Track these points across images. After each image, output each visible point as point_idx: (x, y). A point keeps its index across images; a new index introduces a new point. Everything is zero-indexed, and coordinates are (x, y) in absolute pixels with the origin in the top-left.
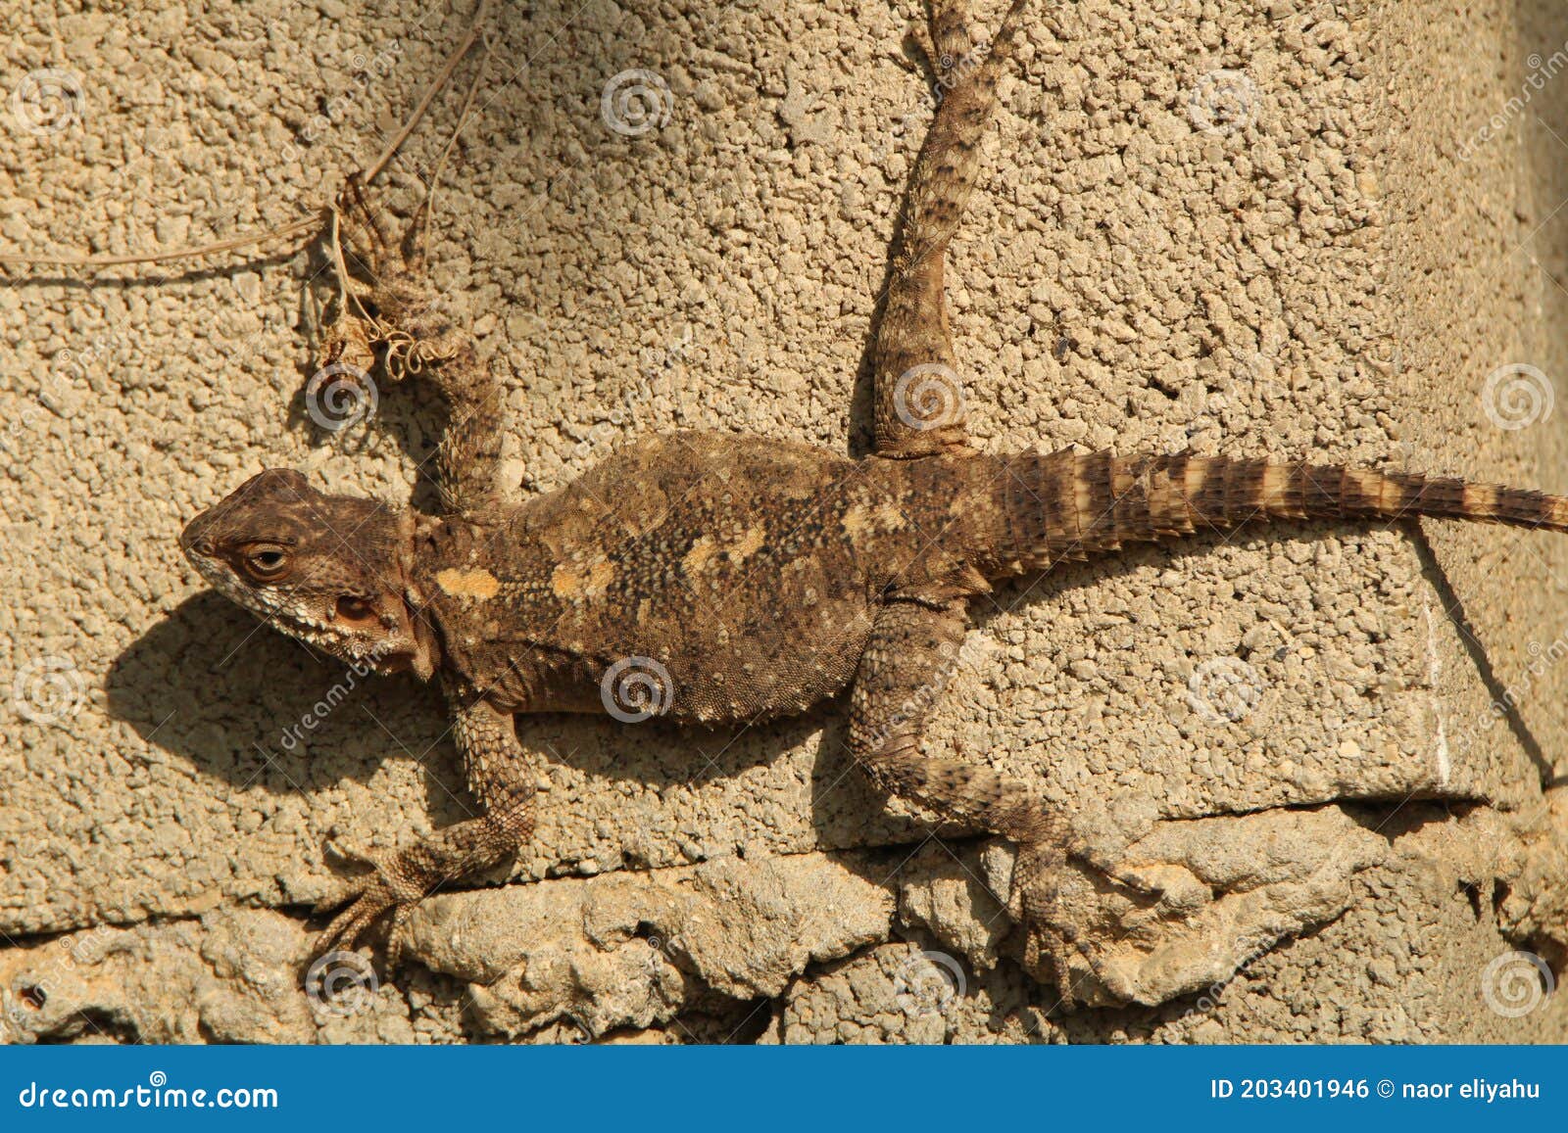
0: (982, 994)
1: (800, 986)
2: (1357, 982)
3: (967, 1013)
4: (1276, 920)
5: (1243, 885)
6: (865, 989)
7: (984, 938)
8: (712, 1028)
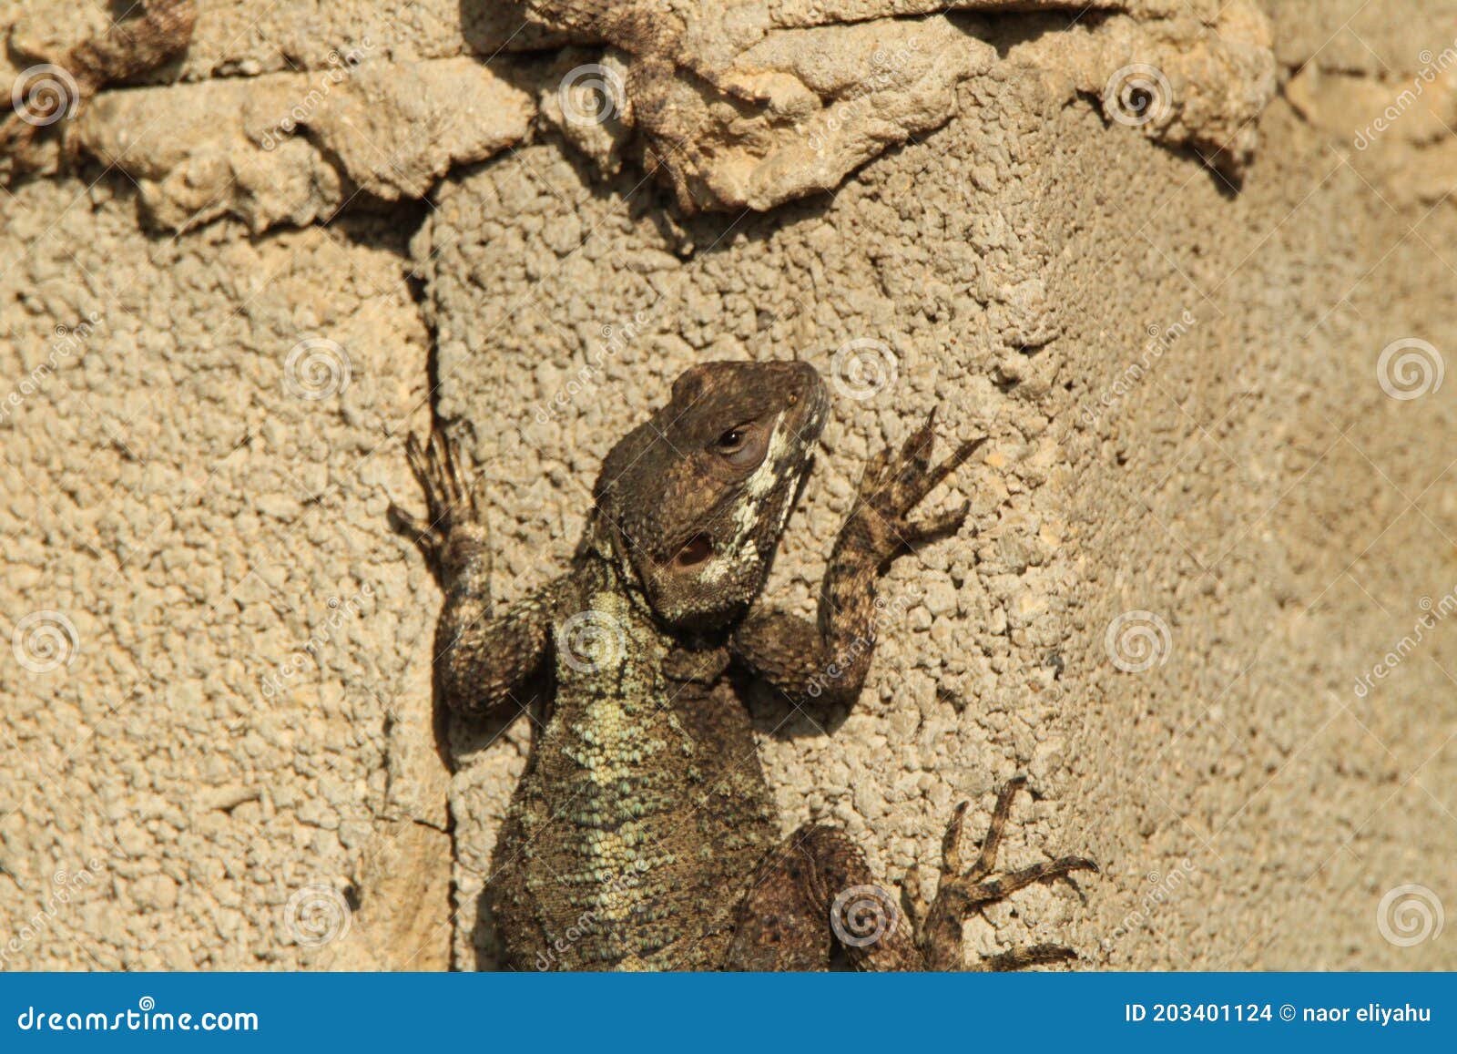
0: (614, 197)
1: (447, 188)
2: (960, 188)
3: (601, 215)
4: (880, 127)
5: (847, 93)
6: (507, 191)
7: (607, 142)
8: (378, 225)
